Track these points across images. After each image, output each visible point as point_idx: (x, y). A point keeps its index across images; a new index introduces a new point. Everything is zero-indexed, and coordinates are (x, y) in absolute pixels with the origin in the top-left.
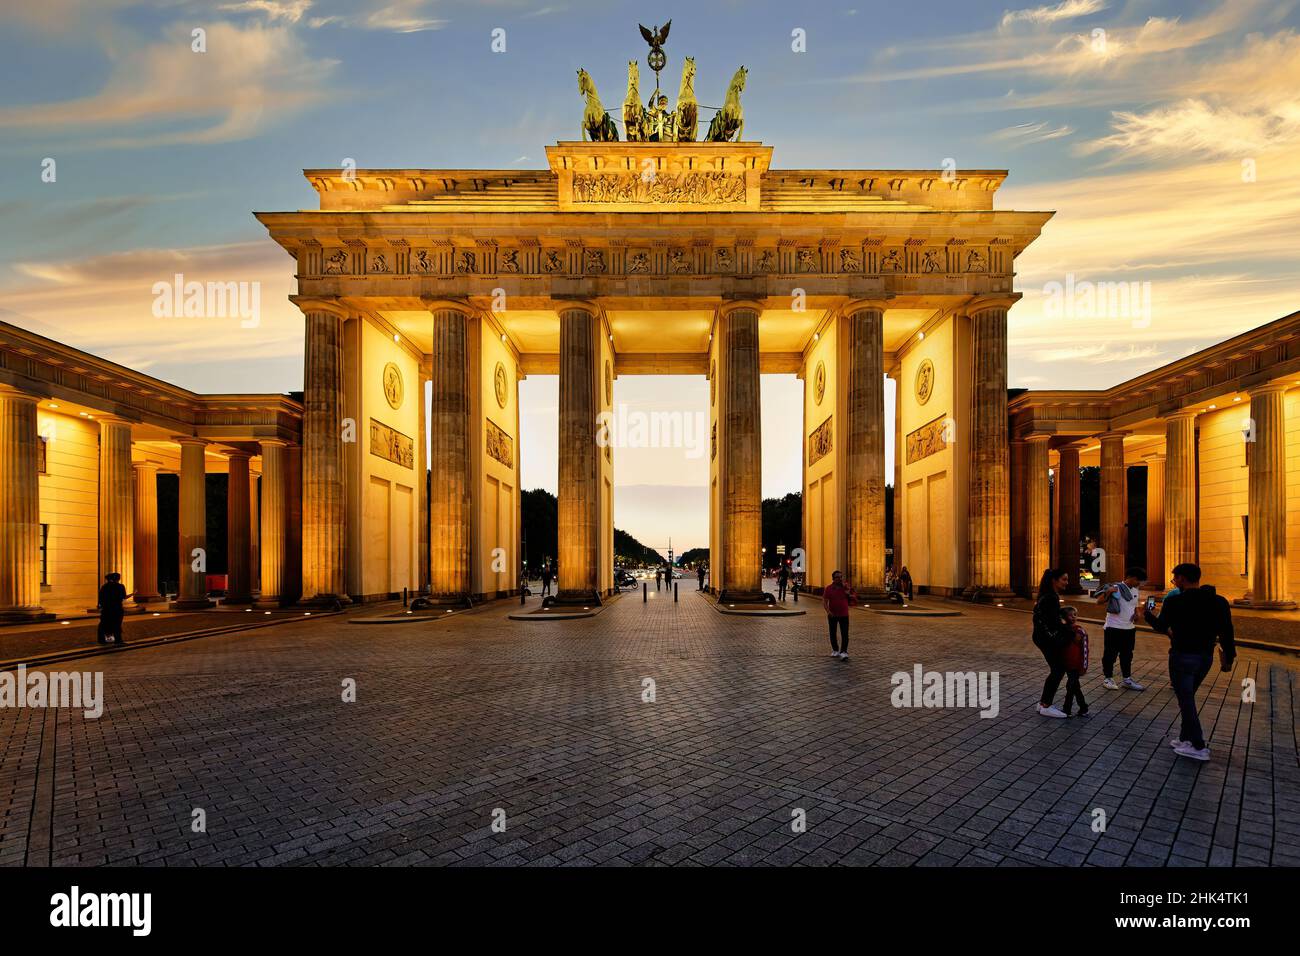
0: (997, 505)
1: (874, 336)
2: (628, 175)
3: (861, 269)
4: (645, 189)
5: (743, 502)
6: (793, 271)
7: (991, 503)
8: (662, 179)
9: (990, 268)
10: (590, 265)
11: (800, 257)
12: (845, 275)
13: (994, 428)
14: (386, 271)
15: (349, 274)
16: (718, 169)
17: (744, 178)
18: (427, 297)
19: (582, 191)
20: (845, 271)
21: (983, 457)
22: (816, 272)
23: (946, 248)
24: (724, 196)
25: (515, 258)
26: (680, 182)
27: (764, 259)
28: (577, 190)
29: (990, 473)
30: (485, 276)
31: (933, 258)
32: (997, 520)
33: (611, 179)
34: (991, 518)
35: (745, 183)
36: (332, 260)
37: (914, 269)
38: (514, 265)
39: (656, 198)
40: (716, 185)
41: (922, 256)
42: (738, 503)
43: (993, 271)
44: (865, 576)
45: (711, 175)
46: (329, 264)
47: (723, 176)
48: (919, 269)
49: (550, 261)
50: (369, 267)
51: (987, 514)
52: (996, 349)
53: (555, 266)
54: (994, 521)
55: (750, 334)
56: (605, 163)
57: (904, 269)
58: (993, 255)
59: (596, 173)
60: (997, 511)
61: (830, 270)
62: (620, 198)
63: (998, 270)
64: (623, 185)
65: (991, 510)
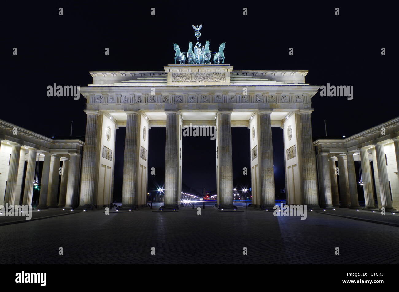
0: (311, 176)
1: (267, 122)
2: (188, 73)
3: (262, 101)
4: (194, 78)
5: (226, 175)
6: (241, 102)
7: (309, 176)
8: (199, 75)
9: (303, 101)
10: (177, 100)
11: (243, 98)
12: (257, 103)
13: (308, 151)
14: (114, 102)
15: (102, 103)
16: (217, 71)
17: (224, 74)
18: (126, 110)
19: (175, 78)
20: (257, 102)
21: (306, 161)
22: (248, 102)
23: (289, 95)
24: (218, 79)
25: (153, 98)
26: (205, 75)
27: (231, 98)
28: (173, 77)
29: (308, 166)
30: (144, 104)
31: (285, 98)
32: (311, 182)
33: (184, 74)
34: (309, 181)
35: (225, 75)
36: (97, 99)
37: (279, 101)
38: (153, 100)
39: (198, 80)
40: (216, 76)
41: (281, 97)
42: (224, 175)
43: (304, 102)
44: (268, 200)
45: (214, 73)
46: (97, 100)
47: (218, 74)
48: (281, 101)
49: (164, 99)
50: (109, 101)
51: (308, 180)
52: (307, 126)
53: (166, 100)
54: (310, 182)
55: (228, 121)
56: (182, 70)
57: (276, 101)
58: (304, 97)
59: (179, 73)
60: (311, 179)
61: (252, 102)
62: (186, 80)
63: (306, 102)
64: (187, 76)
65: (309, 178)
